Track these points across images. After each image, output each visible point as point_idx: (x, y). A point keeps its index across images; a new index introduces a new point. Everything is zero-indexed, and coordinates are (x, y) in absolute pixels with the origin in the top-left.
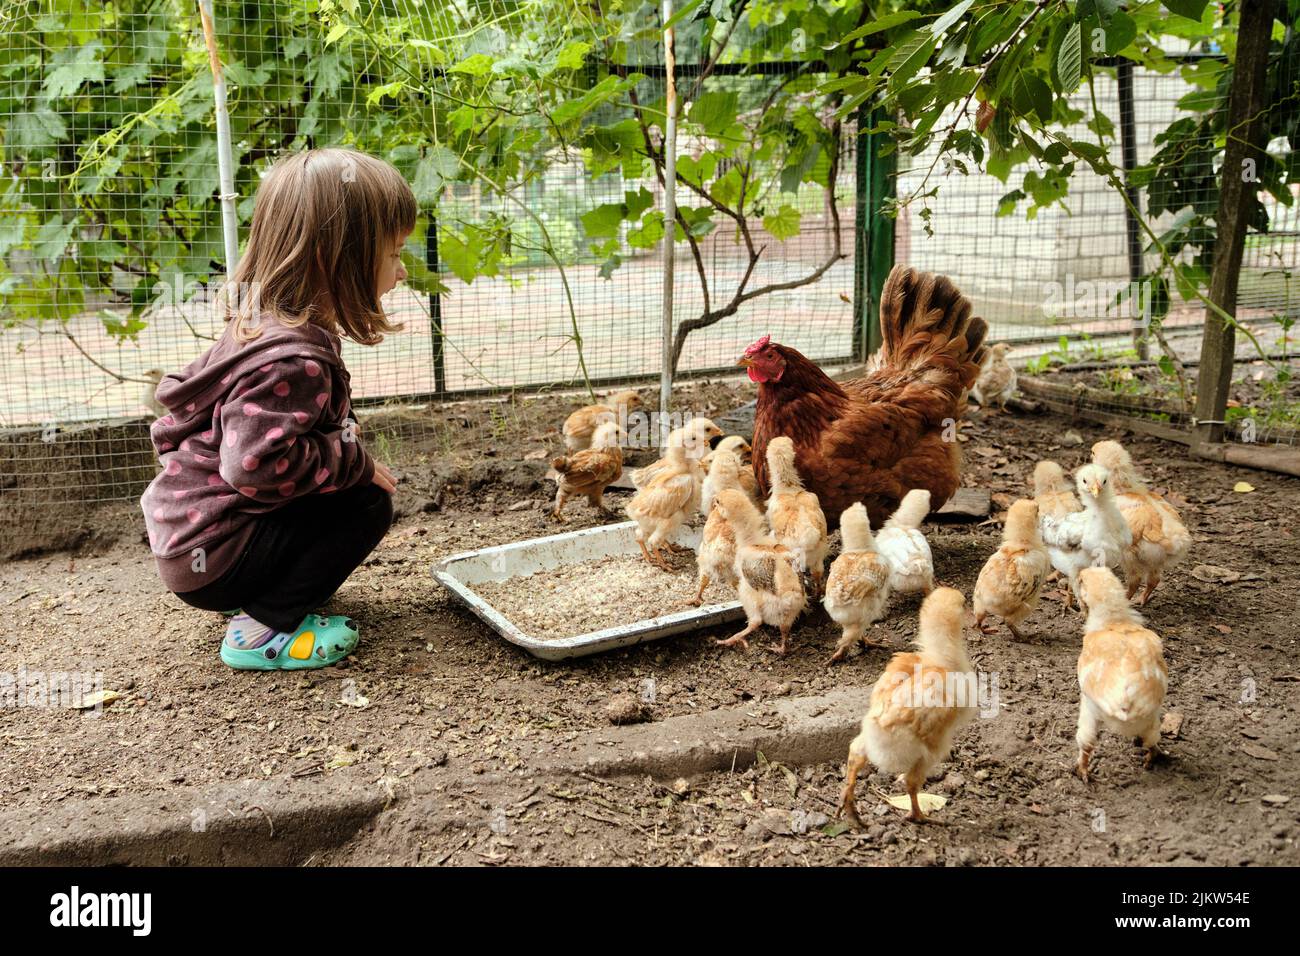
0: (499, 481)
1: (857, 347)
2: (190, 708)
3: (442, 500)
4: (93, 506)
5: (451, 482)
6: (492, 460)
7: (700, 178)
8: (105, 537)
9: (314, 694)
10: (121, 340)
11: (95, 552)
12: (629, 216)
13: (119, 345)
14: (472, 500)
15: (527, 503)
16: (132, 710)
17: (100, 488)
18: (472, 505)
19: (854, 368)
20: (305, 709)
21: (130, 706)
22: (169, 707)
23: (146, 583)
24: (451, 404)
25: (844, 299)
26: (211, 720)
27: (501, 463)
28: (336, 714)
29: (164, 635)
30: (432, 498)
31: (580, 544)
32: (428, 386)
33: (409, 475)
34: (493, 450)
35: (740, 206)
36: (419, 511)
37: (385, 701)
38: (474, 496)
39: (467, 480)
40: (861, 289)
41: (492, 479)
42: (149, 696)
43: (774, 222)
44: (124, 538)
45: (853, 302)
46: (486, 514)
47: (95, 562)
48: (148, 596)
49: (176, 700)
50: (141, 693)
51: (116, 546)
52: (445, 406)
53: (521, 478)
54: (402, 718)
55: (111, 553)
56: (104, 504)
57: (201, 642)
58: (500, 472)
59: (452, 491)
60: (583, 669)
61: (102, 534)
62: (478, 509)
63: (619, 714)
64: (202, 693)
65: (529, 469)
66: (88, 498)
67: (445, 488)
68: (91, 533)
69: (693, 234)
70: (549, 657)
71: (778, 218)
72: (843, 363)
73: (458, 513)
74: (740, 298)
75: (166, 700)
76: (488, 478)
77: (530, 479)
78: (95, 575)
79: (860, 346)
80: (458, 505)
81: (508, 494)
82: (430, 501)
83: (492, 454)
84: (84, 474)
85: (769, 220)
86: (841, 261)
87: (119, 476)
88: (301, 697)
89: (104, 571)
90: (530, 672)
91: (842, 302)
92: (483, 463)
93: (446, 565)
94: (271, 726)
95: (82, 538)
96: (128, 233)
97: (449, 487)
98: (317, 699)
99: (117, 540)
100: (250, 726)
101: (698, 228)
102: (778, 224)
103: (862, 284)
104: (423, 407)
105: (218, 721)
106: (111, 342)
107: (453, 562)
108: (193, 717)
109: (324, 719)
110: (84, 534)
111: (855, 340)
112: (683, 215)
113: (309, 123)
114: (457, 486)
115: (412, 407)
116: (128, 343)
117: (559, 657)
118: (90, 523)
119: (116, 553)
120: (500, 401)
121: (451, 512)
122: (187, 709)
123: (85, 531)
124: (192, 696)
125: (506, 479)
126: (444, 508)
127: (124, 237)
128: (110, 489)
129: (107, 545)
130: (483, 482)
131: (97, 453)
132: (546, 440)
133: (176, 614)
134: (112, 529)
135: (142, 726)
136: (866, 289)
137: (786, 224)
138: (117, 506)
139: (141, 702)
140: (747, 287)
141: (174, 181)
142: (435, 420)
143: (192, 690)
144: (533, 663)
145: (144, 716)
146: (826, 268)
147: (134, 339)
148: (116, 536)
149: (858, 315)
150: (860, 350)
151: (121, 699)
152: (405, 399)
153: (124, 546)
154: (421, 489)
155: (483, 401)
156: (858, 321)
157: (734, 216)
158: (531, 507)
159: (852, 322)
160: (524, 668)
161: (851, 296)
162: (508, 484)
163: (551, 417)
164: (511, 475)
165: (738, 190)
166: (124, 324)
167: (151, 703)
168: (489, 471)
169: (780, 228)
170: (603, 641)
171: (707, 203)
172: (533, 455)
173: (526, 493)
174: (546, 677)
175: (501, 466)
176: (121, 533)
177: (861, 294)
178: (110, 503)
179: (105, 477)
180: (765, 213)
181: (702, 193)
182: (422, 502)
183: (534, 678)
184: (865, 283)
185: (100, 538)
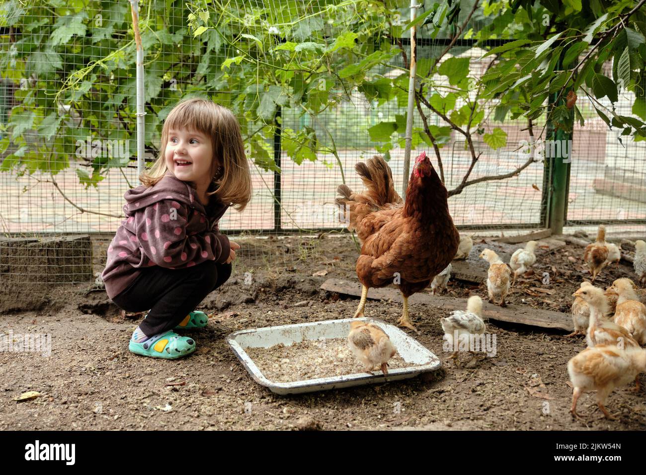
0: (294, 288)
1: (543, 218)
2: (76, 404)
3: (257, 297)
4: (52, 286)
5: (264, 286)
6: (292, 274)
7: (444, 109)
8: (57, 305)
9: (144, 402)
10: (88, 186)
11: (50, 313)
12: (398, 130)
13: (86, 189)
14: (275, 298)
15: (305, 302)
16: (45, 403)
17: (57, 276)
18: (274, 301)
19: (539, 231)
20: (136, 410)
21: (45, 401)
22: (65, 403)
23: (71, 333)
24: (283, 237)
25: (535, 187)
26: (85, 411)
27: (297, 277)
28: (152, 413)
29: (74, 363)
30: (251, 295)
31: (318, 329)
32: (270, 225)
33: (239, 281)
34: (295, 268)
35: (469, 128)
36: (242, 302)
37: (180, 409)
38: (277, 296)
39: (274, 286)
40: (547, 182)
41: (290, 285)
42: (56, 396)
43: (490, 138)
44: (68, 306)
45: (541, 190)
46: (281, 307)
47: (48, 319)
48: (70, 341)
49: (70, 399)
50: (52, 395)
51: (62, 311)
52: (279, 238)
53: (307, 287)
54: (187, 419)
55: (59, 314)
56: (59, 285)
57: (93, 369)
58: (294, 282)
59: (264, 292)
60: (296, 400)
61: (56, 303)
62: (278, 304)
63: (304, 426)
64: (85, 397)
65: (313, 282)
66: (50, 281)
67: (260, 290)
68: (49, 301)
69: (437, 143)
70: (279, 392)
71: (493, 135)
72: (533, 227)
73: (265, 305)
74: (465, 184)
75: (65, 399)
76: (287, 285)
77: (312, 289)
78: (45, 326)
79: (545, 217)
80: (266, 300)
81: (298, 296)
82: (249, 297)
83: (294, 271)
84: (49, 268)
85: (487, 136)
86: (533, 164)
87: (68, 270)
88: (137, 403)
89: (50, 324)
90: (266, 400)
91: (534, 189)
92: (286, 276)
93: (236, 336)
94: (116, 417)
95: (44, 304)
96: (96, 124)
97: (262, 289)
98: (145, 405)
99: (63, 307)
100: (105, 417)
101: (440, 140)
102: (493, 139)
103: (547, 178)
104: (266, 238)
105: (89, 412)
106: (80, 188)
107: (241, 334)
108: (76, 409)
109: (145, 416)
110: (45, 302)
111: (542, 213)
112: (431, 131)
113: (203, 67)
114: (268, 289)
115: (258, 238)
116: (92, 189)
117: (284, 393)
118: (50, 296)
119: (62, 315)
120: (314, 237)
121: (261, 305)
122: (74, 405)
123: (47, 300)
124: (79, 398)
125: (297, 287)
126: (257, 302)
127: (93, 126)
128: (62, 277)
129: (58, 310)
130: (284, 287)
131: (57, 255)
132: (330, 264)
133: (84, 352)
134: (62, 300)
135: (48, 412)
136: (550, 182)
137: (497, 139)
138: (66, 287)
139: (51, 399)
140: (470, 177)
141: (122, 96)
142: (269, 247)
143: (80, 395)
144: (270, 395)
145: (51, 407)
146: (523, 168)
147: (96, 186)
148: (63, 304)
149: (545, 197)
150: (545, 220)
151: (41, 397)
152: (254, 232)
153: (67, 310)
154: (245, 289)
155: (303, 237)
156: (544, 203)
157: (464, 133)
158: (307, 305)
159: (540, 202)
160: (263, 397)
161: (540, 185)
162: (299, 290)
163: (341, 250)
164: (301, 285)
165: (468, 117)
166: (90, 177)
167: (57, 400)
168: (288, 281)
169: (494, 142)
170: (308, 386)
171: (448, 125)
172: (318, 273)
173: (309, 296)
174: (275, 404)
175: (296, 279)
176: (66, 303)
177: (547, 185)
178: (62, 285)
179: (61, 270)
180: (485, 131)
181: (445, 119)
182: (244, 297)
183: (267, 403)
184: (550, 179)
185: (54, 305)
